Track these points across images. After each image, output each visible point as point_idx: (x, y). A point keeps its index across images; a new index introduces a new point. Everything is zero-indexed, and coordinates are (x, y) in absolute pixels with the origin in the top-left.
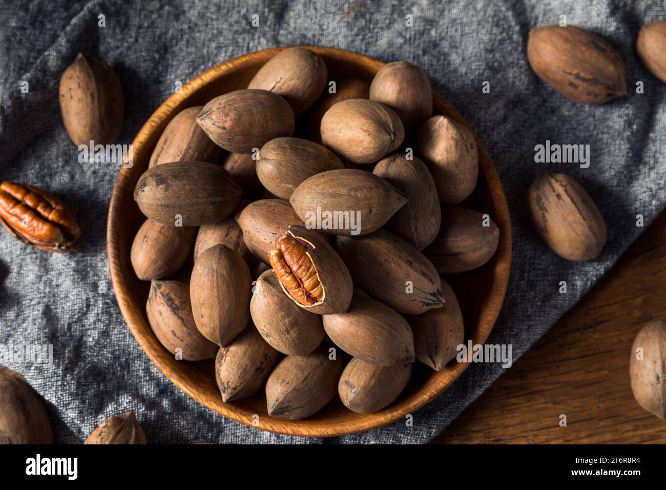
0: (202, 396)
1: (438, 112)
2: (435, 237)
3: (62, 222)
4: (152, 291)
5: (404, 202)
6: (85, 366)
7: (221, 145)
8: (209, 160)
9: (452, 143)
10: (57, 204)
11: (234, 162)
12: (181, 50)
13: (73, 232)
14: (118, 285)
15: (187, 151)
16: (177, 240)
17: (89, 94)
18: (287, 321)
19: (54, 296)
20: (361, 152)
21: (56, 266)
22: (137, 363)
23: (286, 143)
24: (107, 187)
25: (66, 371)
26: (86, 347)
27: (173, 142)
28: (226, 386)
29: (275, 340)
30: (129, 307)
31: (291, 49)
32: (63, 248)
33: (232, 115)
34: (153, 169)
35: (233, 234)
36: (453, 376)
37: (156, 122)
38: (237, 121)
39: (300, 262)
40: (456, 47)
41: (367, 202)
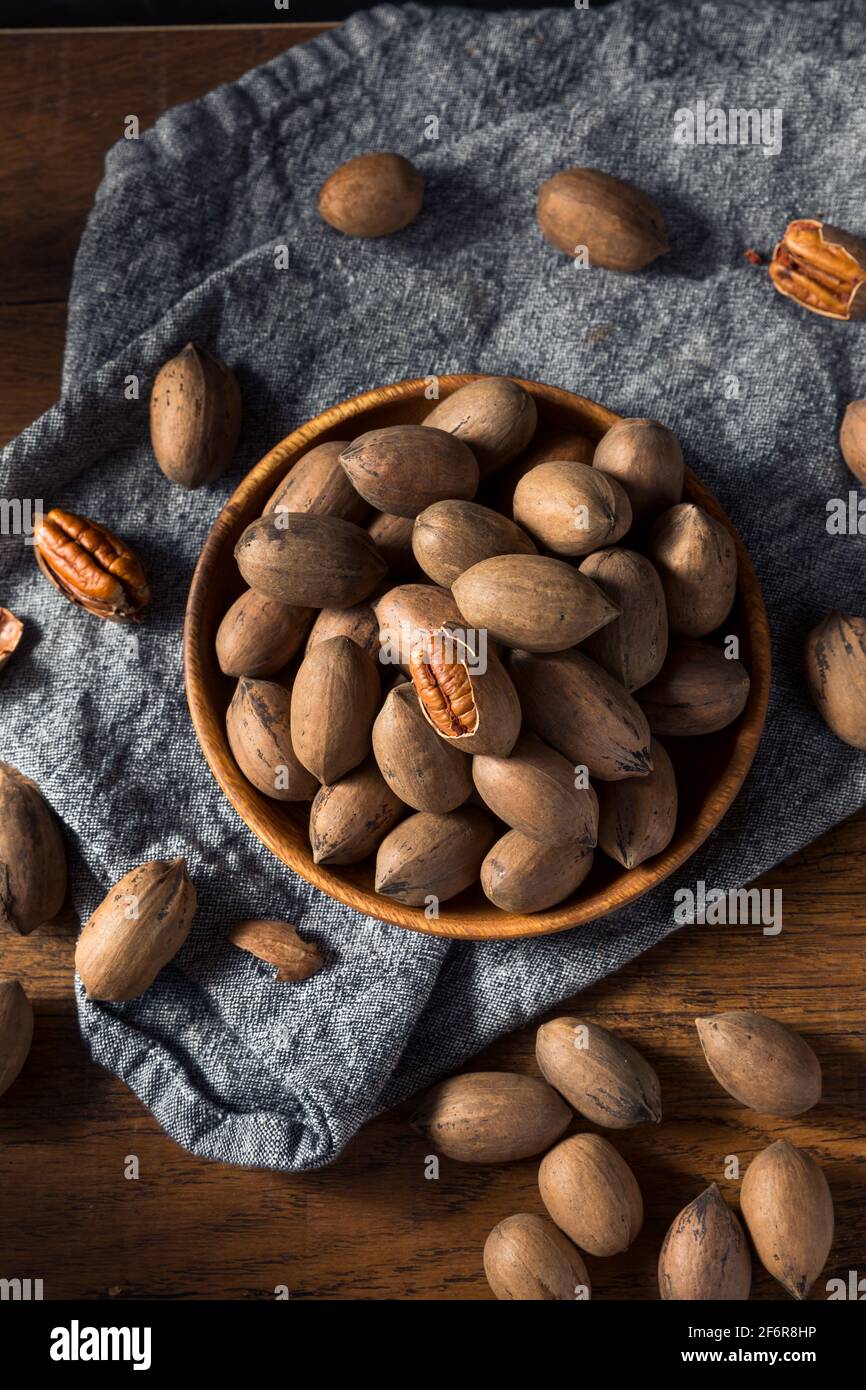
0: (285, 850)
1: (688, 498)
2: (654, 676)
3: (127, 577)
4: (238, 691)
5: (613, 614)
6: (127, 786)
7: (367, 498)
8: (348, 518)
9: (699, 543)
10: (124, 550)
11: (384, 528)
12: (334, 359)
13: (140, 595)
14: (192, 675)
15: (319, 500)
16: (284, 626)
17: (194, 400)
18: (421, 756)
19: (98, 681)
20: (565, 537)
21: (107, 641)
22: (201, 795)
23: (460, 507)
24: (198, 539)
25: (99, 787)
26: (132, 761)
27: (302, 485)
28: (321, 840)
29: (401, 784)
30: (202, 709)
31: (491, 379)
32: (123, 614)
33: (390, 457)
34: (267, 517)
35: (366, 629)
36: (650, 881)
37: (282, 455)
38: (396, 467)
39: (451, 672)
40: (737, 412)
41: (558, 604)
